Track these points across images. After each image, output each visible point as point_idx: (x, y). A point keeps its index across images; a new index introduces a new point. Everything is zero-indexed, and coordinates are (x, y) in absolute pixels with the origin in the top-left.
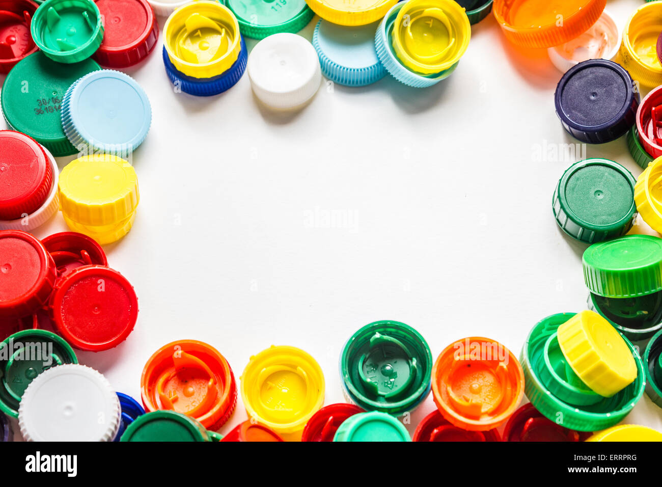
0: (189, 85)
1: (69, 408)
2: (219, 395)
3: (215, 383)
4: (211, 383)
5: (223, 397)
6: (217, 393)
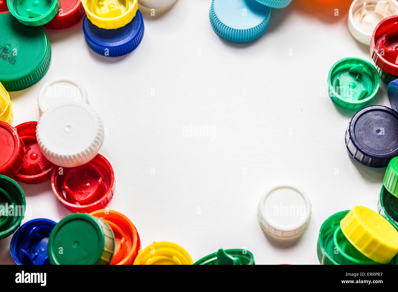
1: (69, 126)
2: (128, 249)
3: (126, 241)
4: (123, 240)
5: (131, 252)
6: (127, 248)
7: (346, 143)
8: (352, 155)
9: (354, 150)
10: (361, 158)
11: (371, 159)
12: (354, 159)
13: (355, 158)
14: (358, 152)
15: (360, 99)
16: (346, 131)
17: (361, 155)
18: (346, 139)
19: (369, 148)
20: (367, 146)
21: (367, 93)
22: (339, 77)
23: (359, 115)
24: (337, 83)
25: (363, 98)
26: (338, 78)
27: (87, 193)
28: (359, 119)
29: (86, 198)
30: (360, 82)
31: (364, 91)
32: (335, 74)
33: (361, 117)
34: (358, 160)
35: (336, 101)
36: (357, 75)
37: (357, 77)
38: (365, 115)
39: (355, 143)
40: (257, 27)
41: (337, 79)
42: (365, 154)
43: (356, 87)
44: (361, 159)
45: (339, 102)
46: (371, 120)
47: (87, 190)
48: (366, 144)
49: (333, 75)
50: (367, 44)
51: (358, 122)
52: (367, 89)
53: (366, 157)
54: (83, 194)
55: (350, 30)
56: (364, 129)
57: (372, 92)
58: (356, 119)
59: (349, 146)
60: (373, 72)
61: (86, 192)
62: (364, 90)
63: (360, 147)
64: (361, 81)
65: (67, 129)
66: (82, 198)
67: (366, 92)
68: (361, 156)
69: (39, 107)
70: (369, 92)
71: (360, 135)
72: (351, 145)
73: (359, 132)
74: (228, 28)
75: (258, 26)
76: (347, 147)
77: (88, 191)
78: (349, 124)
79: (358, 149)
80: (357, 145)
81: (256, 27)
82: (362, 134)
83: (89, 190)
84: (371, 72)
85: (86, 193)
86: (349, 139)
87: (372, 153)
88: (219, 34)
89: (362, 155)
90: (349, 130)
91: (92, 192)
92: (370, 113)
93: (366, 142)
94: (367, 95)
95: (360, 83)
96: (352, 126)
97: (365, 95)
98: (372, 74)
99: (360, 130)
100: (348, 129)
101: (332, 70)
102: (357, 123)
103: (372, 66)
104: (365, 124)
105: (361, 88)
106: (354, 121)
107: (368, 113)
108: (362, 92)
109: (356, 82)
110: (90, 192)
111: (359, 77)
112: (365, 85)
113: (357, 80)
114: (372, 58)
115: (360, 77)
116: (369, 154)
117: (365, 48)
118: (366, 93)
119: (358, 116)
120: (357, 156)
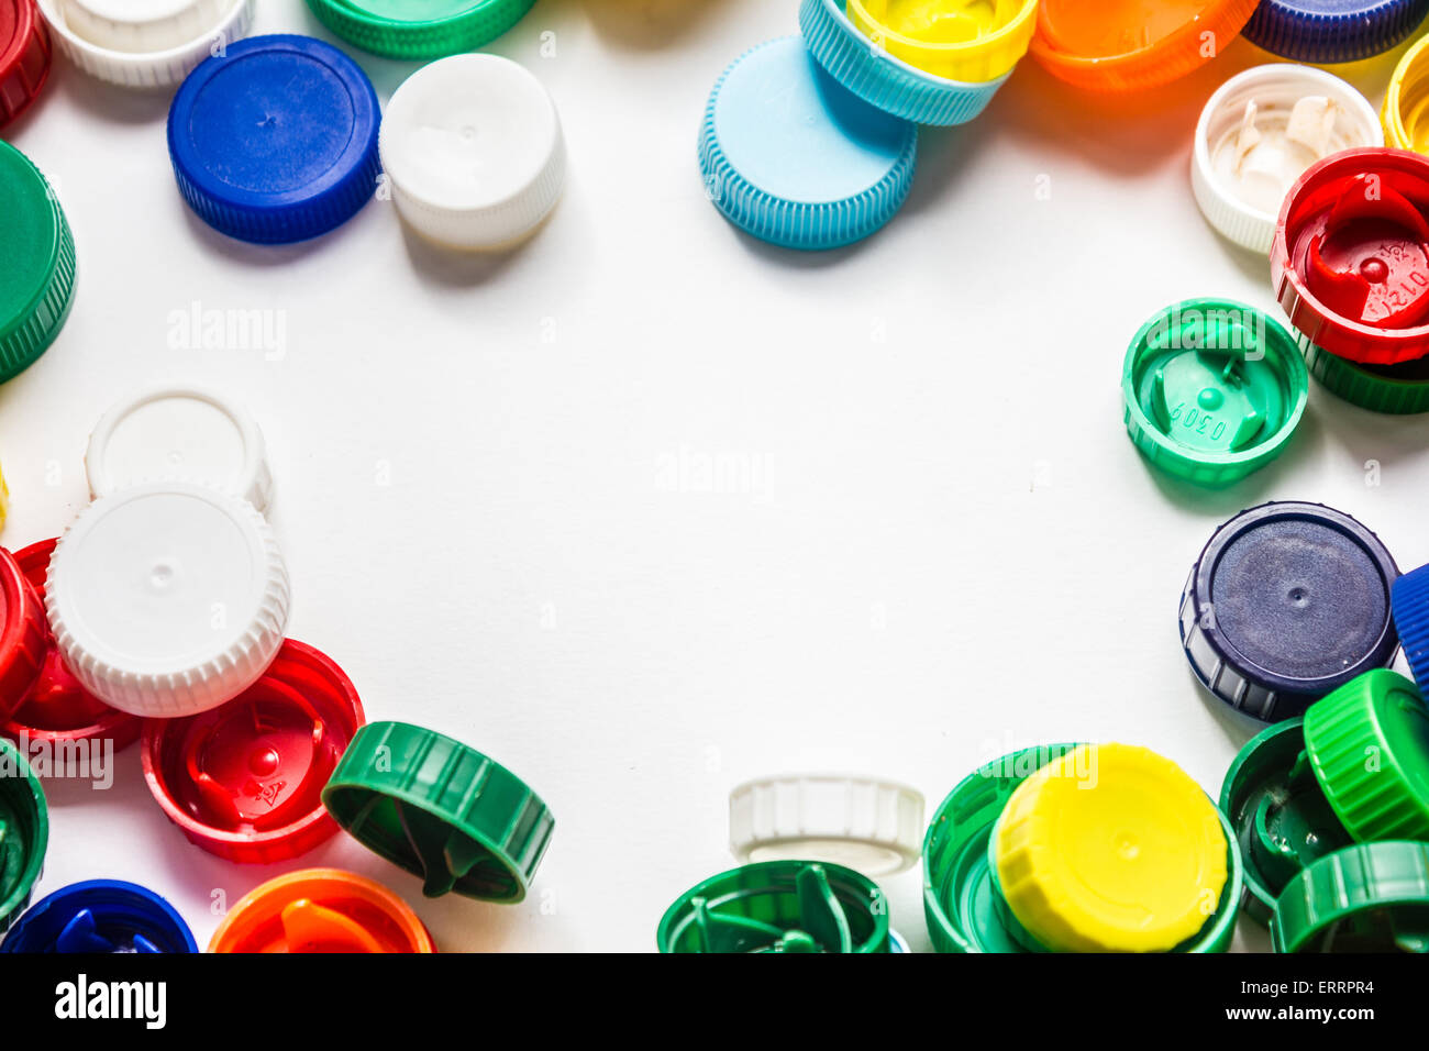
0: (222, 212)
1: (163, 571)
7: (1183, 636)
8: (1207, 681)
9: (1210, 664)
10: (1238, 691)
11: (1271, 695)
12: (1213, 694)
13: (1215, 690)
14: (1227, 669)
15: (1239, 448)
16: (1184, 594)
17: (1238, 682)
18: (1181, 622)
19: (1265, 655)
20: (1258, 649)
21: (1262, 427)
22: (1161, 368)
23: (1229, 537)
24: (1154, 391)
25: (1247, 442)
26: (1158, 372)
27: (276, 788)
28: (1229, 552)
29: (275, 807)
30: (1239, 388)
31: (1253, 419)
32: (1145, 362)
33: (1235, 545)
34: (1228, 700)
35: (1152, 454)
36: (1225, 362)
37: (1227, 371)
38: (1247, 536)
39: (1216, 639)
40: (870, 193)
41: (1157, 378)
42: (1250, 678)
43: (1225, 403)
44: (1237, 694)
45: (1162, 461)
46: (1269, 556)
47: (274, 774)
48: (1254, 640)
49: (1140, 362)
50: (1259, 250)
51: (1225, 562)
52: (1263, 411)
53: (1254, 688)
54: (262, 795)
55: (1200, 199)
56: (1248, 587)
57: (1282, 421)
58: (1218, 551)
59: (1193, 647)
60: (1283, 352)
61: (270, 783)
62: (1253, 414)
63: (1232, 655)
64: (1242, 384)
65: (157, 581)
66: (262, 808)
67: (1260, 424)
68: (1236, 686)
69: (91, 488)
70: (1271, 423)
71: (1231, 608)
72: (1200, 646)
73: (1228, 597)
74: (766, 197)
75: (873, 190)
76: (1188, 651)
77: (276, 781)
78: (1193, 571)
79: (1225, 659)
80: (1222, 645)
81: (866, 194)
82: (1239, 605)
83: (281, 774)
84: (1276, 351)
85: (271, 787)
86: (1192, 623)
87: (1276, 675)
88: (734, 220)
89: (1242, 682)
90: (1194, 592)
91: (291, 781)
92: (1268, 530)
93: (1254, 635)
94: (1265, 435)
95: (1235, 390)
96: (1203, 575)
97: (1257, 433)
98: (1281, 357)
99: (1232, 592)
100: (1190, 587)
101: (1138, 344)
102: (1220, 566)
103: (1279, 331)
104: (1249, 571)
105: (1239, 409)
106: (1209, 558)
107: (1260, 530)
108: (1246, 424)
109: (1223, 389)
110: (285, 783)
111: (1233, 371)
112: (1256, 398)
113: (1228, 381)
114: (1280, 300)
115: (1239, 369)
116: (1266, 678)
117: (1252, 264)
118: (1258, 427)
119: (1224, 542)
120: (1222, 686)
